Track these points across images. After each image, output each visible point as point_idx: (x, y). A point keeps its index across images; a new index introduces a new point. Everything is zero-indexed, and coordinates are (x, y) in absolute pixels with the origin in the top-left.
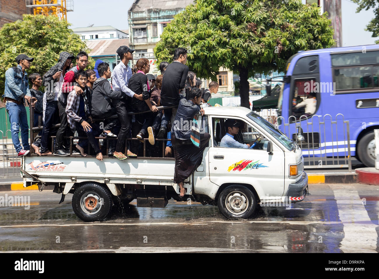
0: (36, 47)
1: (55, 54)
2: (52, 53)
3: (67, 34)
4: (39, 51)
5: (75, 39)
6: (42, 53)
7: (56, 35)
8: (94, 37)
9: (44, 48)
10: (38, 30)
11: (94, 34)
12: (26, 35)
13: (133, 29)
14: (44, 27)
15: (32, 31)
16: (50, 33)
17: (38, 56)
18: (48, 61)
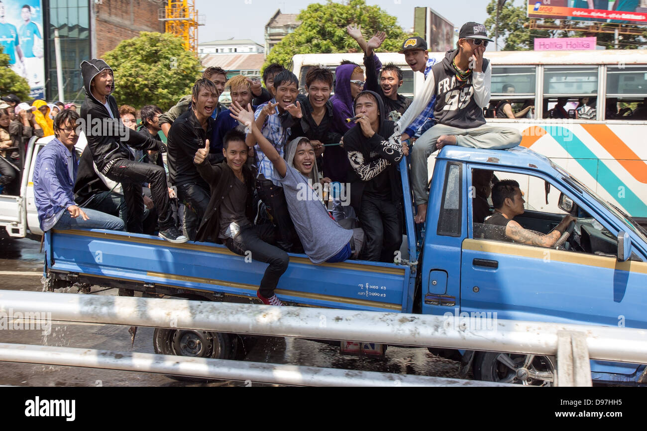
0: (150, 64)
1: (167, 70)
2: (164, 69)
3: (180, 51)
4: (151, 67)
5: (188, 56)
6: (155, 69)
7: (169, 52)
8: (233, 50)
9: (157, 64)
10: (153, 47)
11: (233, 48)
12: (141, 52)
13: (270, 44)
14: (157, 45)
15: (146, 48)
16: (164, 50)
17: (150, 72)
18: (160, 77)
